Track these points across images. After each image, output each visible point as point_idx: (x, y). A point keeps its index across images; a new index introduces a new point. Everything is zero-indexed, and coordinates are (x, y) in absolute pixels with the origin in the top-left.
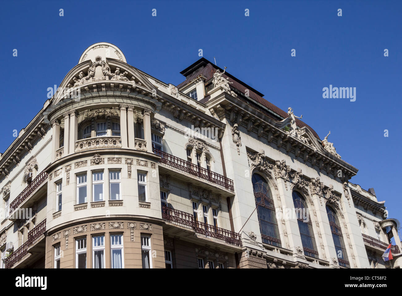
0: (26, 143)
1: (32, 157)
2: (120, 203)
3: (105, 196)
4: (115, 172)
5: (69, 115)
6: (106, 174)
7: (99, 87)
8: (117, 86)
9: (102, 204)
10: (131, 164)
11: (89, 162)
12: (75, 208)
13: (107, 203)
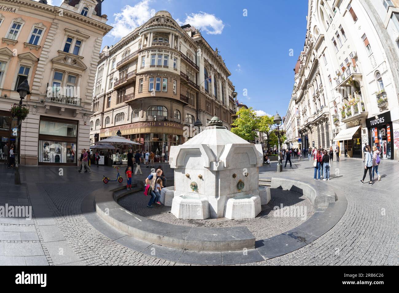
0: (126, 42)
1: (128, 47)
2: (167, 67)
3: (163, 64)
4: (166, 57)
5: (150, 33)
6: (163, 57)
7: (162, 25)
8: (169, 26)
9: (161, 66)
10: (172, 54)
11: (157, 51)
12: (150, 67)
13: (163, 66)
